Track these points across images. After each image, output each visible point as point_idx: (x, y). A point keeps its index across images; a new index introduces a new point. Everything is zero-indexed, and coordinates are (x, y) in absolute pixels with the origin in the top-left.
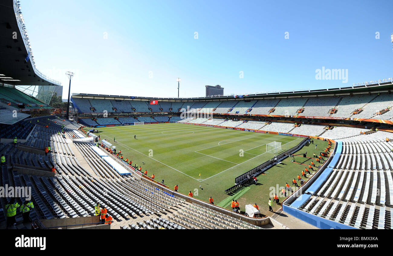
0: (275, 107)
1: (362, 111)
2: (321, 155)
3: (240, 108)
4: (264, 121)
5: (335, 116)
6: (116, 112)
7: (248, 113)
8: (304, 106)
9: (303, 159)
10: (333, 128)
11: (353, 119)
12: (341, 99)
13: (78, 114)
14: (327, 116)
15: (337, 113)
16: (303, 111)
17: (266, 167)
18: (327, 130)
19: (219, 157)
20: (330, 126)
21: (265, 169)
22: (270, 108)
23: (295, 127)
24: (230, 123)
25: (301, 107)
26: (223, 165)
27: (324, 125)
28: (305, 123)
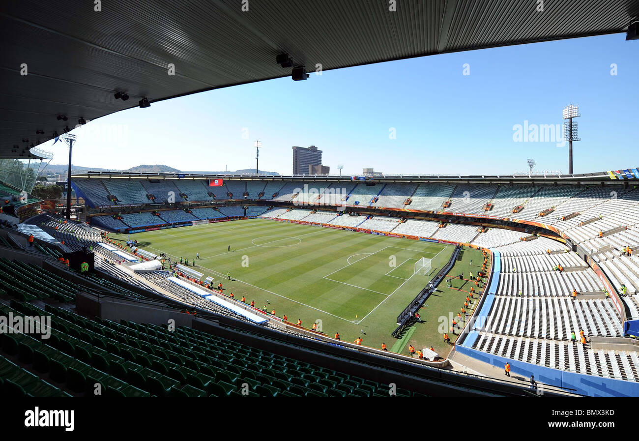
0: (412, 196)
1: (524, 208)
2: (479, 275)
3: (361, 195)
4: (396, 217)
5: (491, 215)
6: (155, 203)
7: (374, 205)
8: (451, 197)
9: (460, 283)
10: (488, 229)
11: (513, 220)
12: (498, 190)
13: (86, 209)
14: (480, 214)
15: (494, 210)
16: (450, 204)
17: (421, 297)
18: (481, 233)
19: (360, 284)
20: (484, 228)
21: (422, 300)
22: (404, 198)
23: (440, 228)
24: (347, 221)
25: (446, 199)
26: (371, 297)
27: (477, 226)
28: (453, 222)
